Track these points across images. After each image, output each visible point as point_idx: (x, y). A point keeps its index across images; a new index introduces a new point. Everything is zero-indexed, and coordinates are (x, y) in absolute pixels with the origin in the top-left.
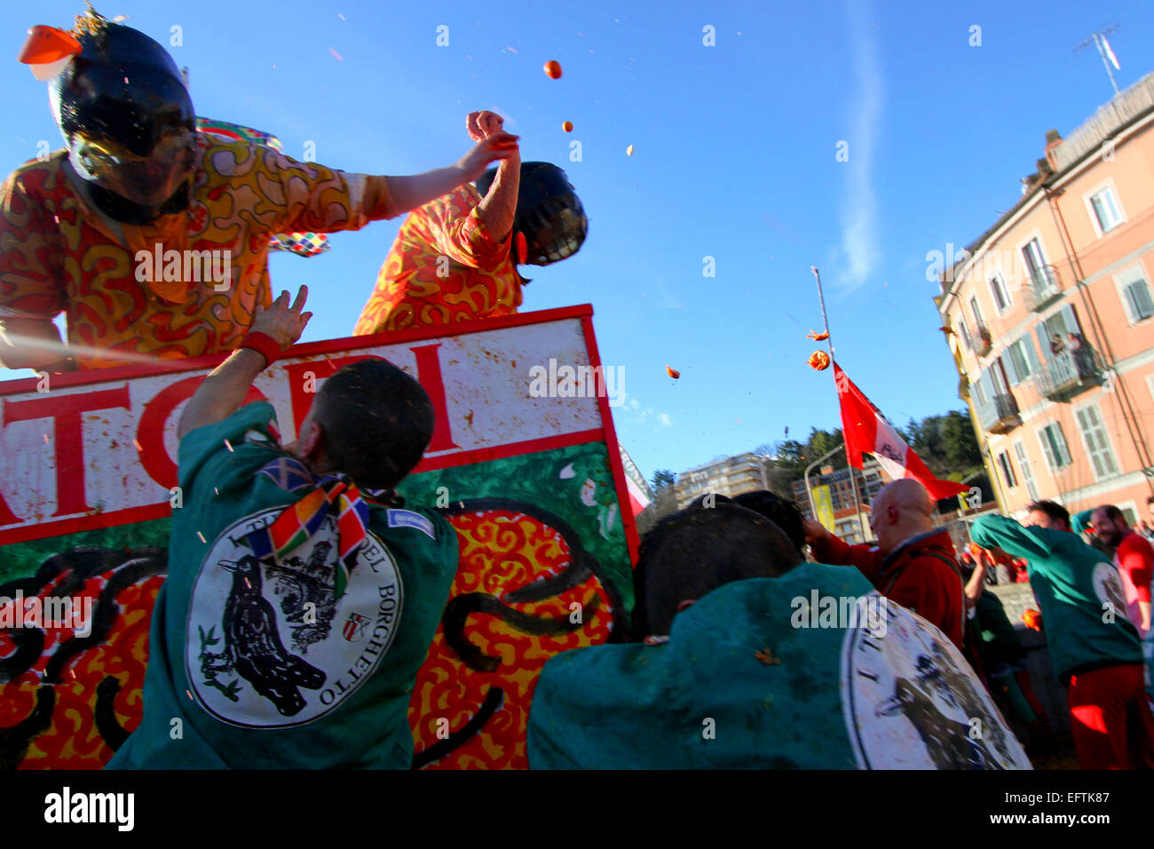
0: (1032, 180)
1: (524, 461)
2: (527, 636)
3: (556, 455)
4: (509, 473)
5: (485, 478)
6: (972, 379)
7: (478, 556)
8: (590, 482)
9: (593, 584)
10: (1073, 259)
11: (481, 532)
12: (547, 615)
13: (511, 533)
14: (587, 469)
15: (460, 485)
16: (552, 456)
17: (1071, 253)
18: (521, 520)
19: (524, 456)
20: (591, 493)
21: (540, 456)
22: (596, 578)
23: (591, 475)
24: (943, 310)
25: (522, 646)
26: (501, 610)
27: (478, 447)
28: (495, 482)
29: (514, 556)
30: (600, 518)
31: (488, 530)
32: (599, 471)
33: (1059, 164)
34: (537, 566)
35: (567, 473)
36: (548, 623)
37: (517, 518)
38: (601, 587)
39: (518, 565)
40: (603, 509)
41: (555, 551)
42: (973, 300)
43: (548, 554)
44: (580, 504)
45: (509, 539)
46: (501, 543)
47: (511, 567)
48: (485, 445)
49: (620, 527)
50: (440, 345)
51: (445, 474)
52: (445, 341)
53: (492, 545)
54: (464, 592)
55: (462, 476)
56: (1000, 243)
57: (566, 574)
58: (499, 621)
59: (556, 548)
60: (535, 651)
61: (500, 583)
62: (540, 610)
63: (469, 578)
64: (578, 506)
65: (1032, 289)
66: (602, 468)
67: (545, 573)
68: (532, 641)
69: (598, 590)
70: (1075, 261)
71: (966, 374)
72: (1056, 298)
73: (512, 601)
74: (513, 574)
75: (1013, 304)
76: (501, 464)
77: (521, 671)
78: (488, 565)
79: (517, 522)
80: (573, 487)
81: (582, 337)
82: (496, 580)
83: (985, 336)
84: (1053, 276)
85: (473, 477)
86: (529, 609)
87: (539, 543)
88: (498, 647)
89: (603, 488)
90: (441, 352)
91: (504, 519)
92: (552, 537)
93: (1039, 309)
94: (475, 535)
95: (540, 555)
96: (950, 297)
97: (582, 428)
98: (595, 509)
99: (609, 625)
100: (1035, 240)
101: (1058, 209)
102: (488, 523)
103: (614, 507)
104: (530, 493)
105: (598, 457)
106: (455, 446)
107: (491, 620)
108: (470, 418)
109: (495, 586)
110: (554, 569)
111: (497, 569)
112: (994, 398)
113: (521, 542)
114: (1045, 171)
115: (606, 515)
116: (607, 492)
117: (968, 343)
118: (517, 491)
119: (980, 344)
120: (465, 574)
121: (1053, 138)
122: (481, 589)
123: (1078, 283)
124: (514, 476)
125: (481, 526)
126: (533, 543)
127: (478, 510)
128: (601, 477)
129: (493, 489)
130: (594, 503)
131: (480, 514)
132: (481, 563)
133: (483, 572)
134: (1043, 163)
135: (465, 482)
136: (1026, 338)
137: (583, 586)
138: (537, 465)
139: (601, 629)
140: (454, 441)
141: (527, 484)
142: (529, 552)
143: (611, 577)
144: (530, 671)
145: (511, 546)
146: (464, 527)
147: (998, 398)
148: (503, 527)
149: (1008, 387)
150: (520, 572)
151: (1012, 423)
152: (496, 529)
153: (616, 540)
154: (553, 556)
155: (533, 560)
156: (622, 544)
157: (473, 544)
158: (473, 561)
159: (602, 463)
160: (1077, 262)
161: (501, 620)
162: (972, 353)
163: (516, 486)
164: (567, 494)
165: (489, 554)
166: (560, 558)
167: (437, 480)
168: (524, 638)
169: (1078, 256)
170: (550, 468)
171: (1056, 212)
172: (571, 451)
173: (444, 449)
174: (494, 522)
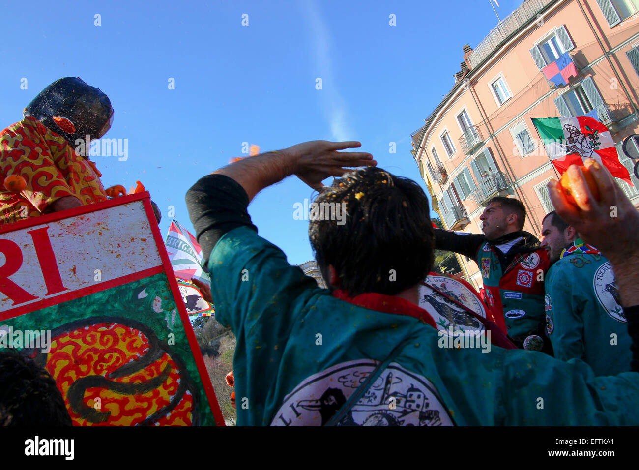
0: (459, 75)
1: (114, 291)
2: (126, 396)
3: (134, 285)
4: (104, 301)
5: (88, 305)
6: (439, 199)
7: (88, 353)
8: (158, 298)
9: (166, 358)
10: (486, 121)
11: (89, 339)
12: (138, 382)
13: (109, 336)
14: (155, 291)
15: (71, 312)
16: (131, 286)
17: (485, 118)
18: (115, 327)
19: (113, 289)
20: (159, 304)
21: (124, 287)
22: (168, 355)
23: (158, 294)
24: (417, 158)
25: (123, 403)
26: (106, 383)
27: (81, 287)
28: (95, 307)
29: (112, 349)
30: (167, 319)
31: (93, 337)
32: (163, 291)
33: (472, 66)
34: (128, 354)
35: (143, 295)
36: (138, 386)
37: (112, 327)
38: (171, 359)
39: (116, 355)
40: (167, 313)
41: (139, 342)
42: (433, 150)
43: (134, 345)
44: (153, 312)
45: (108, 340)
46: (102, 343)
47: (111, 357)
48: (86, 285)
49: (180, 322)
50: (48, 227)
51: (60, 307)
52: (52, 225)
53: (98, 346)
54: (81, 377)
55: (73, 307)
56: (445, 114)
57: (148, 355)
58: (106, 390)
59: (139, 340)
60: (132, 404)
61: (104, 368)
62: (133, 380)
63: (83, 368)
64: (151, 313)
65: (466, 141)
66: (165, 289)
67: (133, 357)
68: (129, 399)
69: (169, 362)
70: (487, 122)
71: (435, 196)
72: (480, 145)
73: (114, 377)
74: (113, 360)
75: (456, 151)
76: (98, 296)
77: (124, 418)
78: (96, 358)
79: (113, 329)
80: (147, 303)
81: (144, 212)
82: (102, 366)
83: (443, 172)
84: (477, 132)
85: (80, 306)
86: (126, 380)
87: (128, 340)
88: (107, 406)
89: (167, 301)
90: (49, 232)
91: (104, 329)
92: (136, 334)
93: (471, 153)
94: (85, 341)
95: (130, 347)
96: (420, 149)
97: (150, 266)
98: (163, 314)
99: (179, 381)
100: (464, 111)
101: (475, 91)
102: (93, 333)
103: (175, 311)
104: (118, 310)
105: (162, 283)
106: (66, 289)
107: (101, 390)
108: (74, 270)
109: (102, 370)
110: (139, 353)
111: (101, 359)
112: (452, 209)
113: (116, 341)
114: (465, 69)
115: (170, 317)
116: (169, 303)
117: (434, 177)
118: (110, 310)
119: (440, 177)
120: (80, 366)
121: (468, 50)
122: (92, 373)
123: (491, 135)
124: (107, 301)
125: (89, 335)
126: (124, 340)
127: (86, 326)
128: (166, 294)
129: (94, 311)
130: (162, 310)
131: (87, 328)
132: (90, 358)
133: (93, 363)
134: (464, 65)
135: (75, 310)
136: (466, 170)
137: (160, 360)
138: (121, 293)
139: (174, 384)
140: (65, 286)
141: (117, 305)
142: (122, 346)
143: (177, 352)
144: (130, 417)
145: (110, 344)
146: (77, 337)
147: (455, 208)
148: (103, 334)
149: (459, 201)
150: (118, 359)
151: (465, 222)
152: (98, 335)
153: (178, 330)
154: (139, 346)
155: (125, 350)
156: (182, 332)
157: (84, 347)
158: (85, 357)
159: (164, 286)
160: (489, 122)
161: (108, 389)
162: (437, 183)
163: (109, 307)
164: (144, 307)
165: (96, 351)
166: (143, 347)
167: (56, 311)
168: (124, 398)
169: (489, 119)
170: (131, 294)
171: (474, 93)
172: (144, 281)
173: (59, 291)
174: (96, 331)
